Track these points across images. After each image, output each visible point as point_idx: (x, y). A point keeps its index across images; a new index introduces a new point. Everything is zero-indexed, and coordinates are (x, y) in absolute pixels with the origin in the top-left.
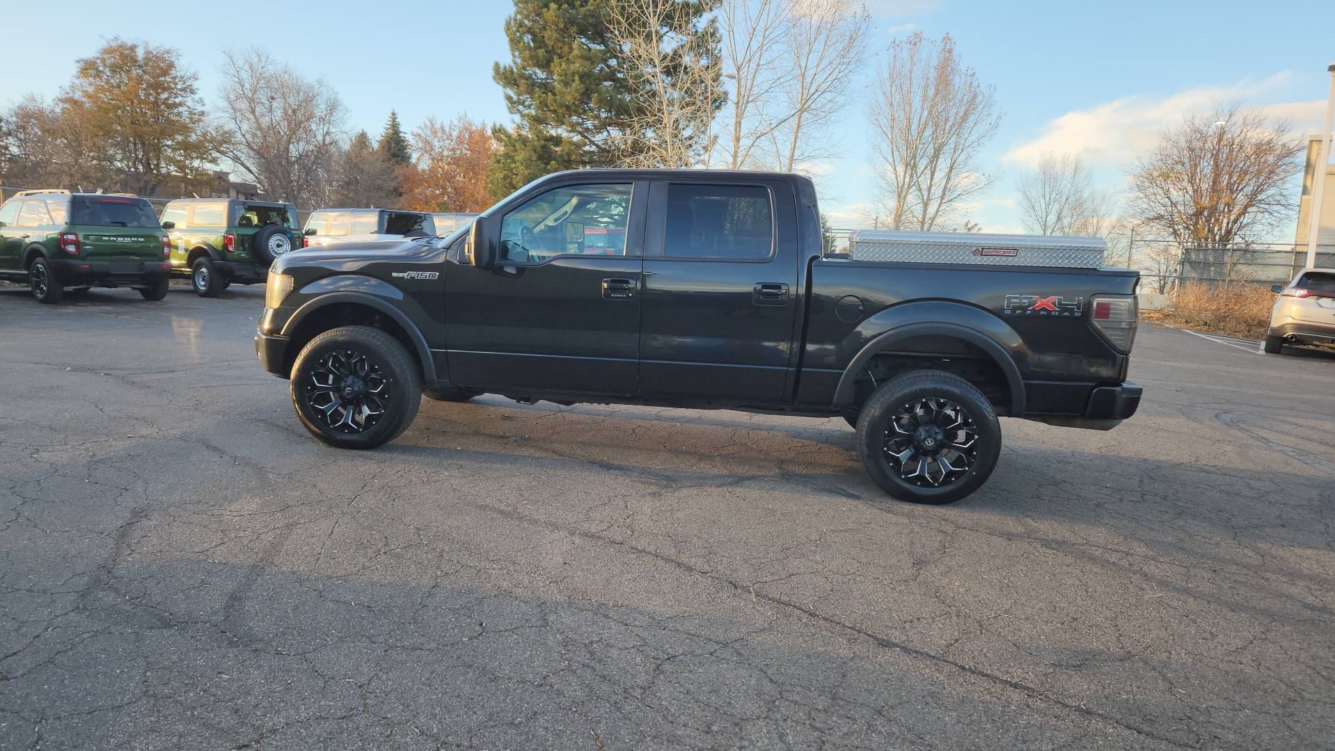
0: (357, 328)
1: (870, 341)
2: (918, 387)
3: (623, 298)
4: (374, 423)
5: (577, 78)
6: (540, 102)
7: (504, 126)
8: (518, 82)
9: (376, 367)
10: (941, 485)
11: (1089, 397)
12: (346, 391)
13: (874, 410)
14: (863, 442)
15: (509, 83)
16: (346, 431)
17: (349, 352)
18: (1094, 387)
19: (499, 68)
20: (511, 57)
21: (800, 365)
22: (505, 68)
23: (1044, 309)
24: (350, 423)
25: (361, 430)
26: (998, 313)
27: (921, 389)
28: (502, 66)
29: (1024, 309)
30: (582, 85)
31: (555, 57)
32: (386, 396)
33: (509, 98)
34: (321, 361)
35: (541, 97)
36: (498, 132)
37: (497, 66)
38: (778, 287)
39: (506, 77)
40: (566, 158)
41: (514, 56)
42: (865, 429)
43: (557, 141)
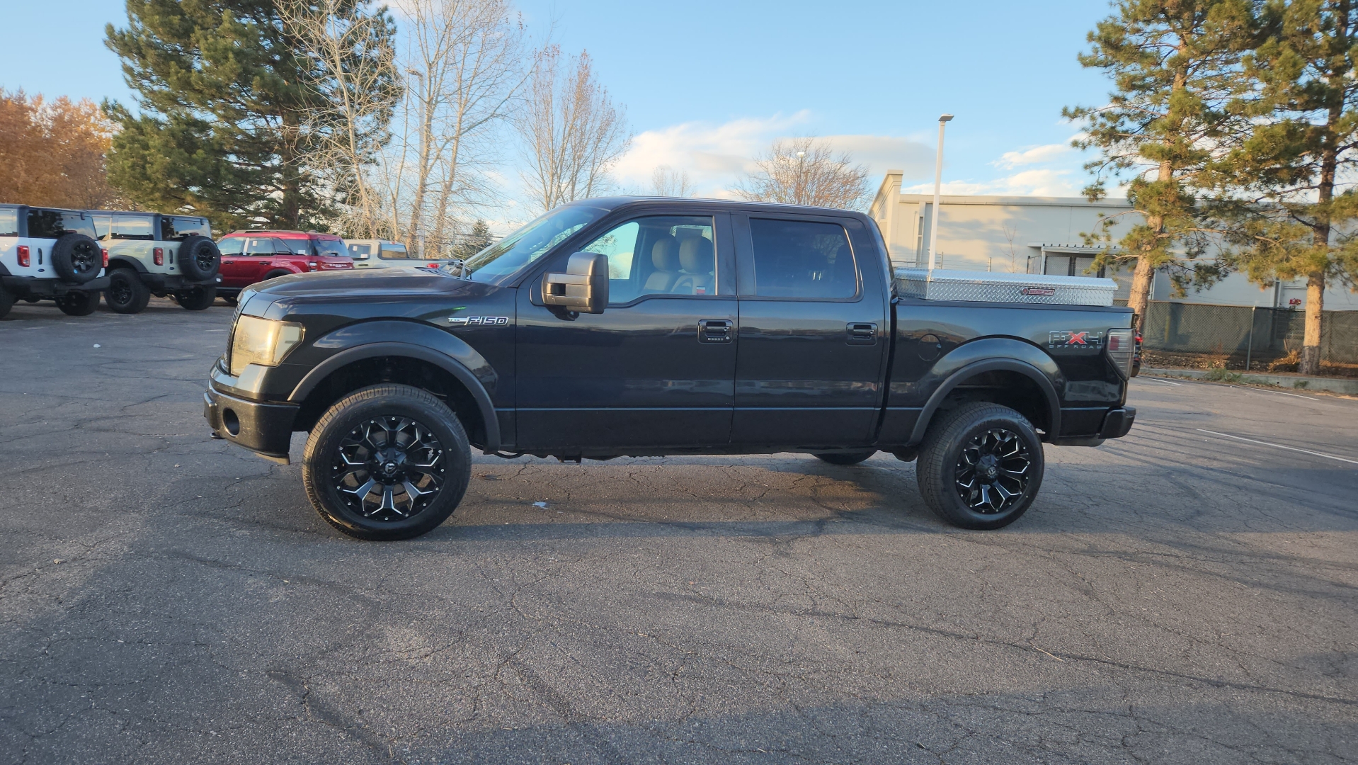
0: (400, 387)
1: (946, 378)
2: (985, 420)
3: (720, 342)
4: (425, 505)
5: (231, 55)
6: (178, 79)
7: (119, 102)
8: (143, 52)
9: (430, 435)
10: (1001, 511)
11: (1104, 420)
12: (387, 468)
13: (948, 444)
14: (939, 476)
15: (130, 51)
16: (386, 519)
17: (393, 419)
18: (1108, 411)
19: (114, 31)
20: (127, 20)
21: (885, 404)
22: (122, 32)
23: (1076, 343)
24: (393, 508)
25: (407, 515)
26: (1043, 347)
27: (988, 422)
28: (117, 29)
29: (1062, 343)
30: (239, 65)
31: (197, 28)
32: (442, 470)
33: (129, 70)
34: (354, 432)
35: (179, 72)
36: (113, 111)
37: (110, 29)
38: (868, 327)
39: (124, 44)
40: (216, 147)
41: (131, 19)
42: (941, 464)
43: (204, 126)
